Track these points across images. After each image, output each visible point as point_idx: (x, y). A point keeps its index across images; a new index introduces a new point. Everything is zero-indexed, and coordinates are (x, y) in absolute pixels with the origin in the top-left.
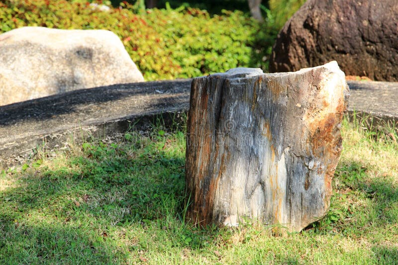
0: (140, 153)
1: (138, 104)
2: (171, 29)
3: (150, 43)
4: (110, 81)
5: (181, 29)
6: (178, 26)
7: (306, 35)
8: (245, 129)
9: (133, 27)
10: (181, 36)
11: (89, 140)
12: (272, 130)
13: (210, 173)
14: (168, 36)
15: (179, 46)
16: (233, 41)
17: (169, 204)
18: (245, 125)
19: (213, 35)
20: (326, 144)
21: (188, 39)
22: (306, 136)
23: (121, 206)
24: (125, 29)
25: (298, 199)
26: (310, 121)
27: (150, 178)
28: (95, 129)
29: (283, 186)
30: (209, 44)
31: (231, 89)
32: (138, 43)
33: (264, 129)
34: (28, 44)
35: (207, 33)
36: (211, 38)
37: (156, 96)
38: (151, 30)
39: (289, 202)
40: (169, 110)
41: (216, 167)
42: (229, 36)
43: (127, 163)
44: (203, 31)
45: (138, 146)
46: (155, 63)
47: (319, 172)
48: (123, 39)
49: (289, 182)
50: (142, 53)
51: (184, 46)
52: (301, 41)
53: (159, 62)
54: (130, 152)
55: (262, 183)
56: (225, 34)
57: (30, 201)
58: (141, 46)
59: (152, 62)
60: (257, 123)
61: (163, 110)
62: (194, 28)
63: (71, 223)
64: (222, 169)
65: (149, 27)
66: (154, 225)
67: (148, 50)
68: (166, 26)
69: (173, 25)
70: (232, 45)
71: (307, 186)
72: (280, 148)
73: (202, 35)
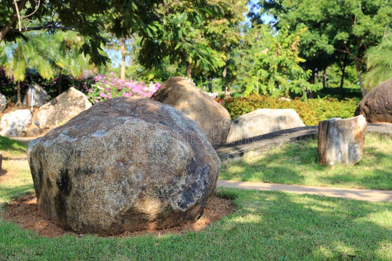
0: (304, 147)
1: (303, 132)
2: (320, 108)
3: (309, 114)
4: (293, 127)
5: (325, 108)
6: (323, 106)
7: (366, 108)
8: (335, 136)
9: (301, 108)
10: (324, 111)
11: (287, 143)
12: (343, 136)
13: (325, 149)
14: (318, 111)
15: (323, 116)
16: (351, 112)
17: (313, 159)
18: (335, 134)
19: (341, 110)
20: (360, 139)
21: (328, 112)
22: (354, 137)
23: (298, 160)
24: (298, 108)
25: (352, 156)
26: (355, 133)
27: (307, 153)
28: (289, 140)
29: (347, 152)
30: (339, 114)
31: (331, 124)
32: (303, 114)
33: (341, 135)
34: (262, 115)
35: (337, 109)
36: (340, 112)
37: (309, 130)
38: (309, 109)
39: (349, 157)
40: (313, 133)
41: (327, 147)
42: (349, 110)
43: (300, 150)
44: (336, 108)
45: (303, 144)
46: (312, 123)
47: (358, 147)
48: (298, 112)
49: (349, 151)
50: (305, 119)
51: (326, 115)
52: (364, 110)
53: (313, 123)
54: (301, 146)
55: (341, 152)
56: (347, 109)
57: (271, 160)
58: (305, 116)
59: (310, 123)
60: (338, 134)
61: (311, 133)
62: (331, 107)
63: (284, 165)
64: (329, 148)
65: (309, 107)
66: (308, 165)
67: (308, 117)
68: (317, 107)
69: (320, 106)
70: (350, 114)
71: (355, 152)
72: (346, 141)
73: (335, 110)
